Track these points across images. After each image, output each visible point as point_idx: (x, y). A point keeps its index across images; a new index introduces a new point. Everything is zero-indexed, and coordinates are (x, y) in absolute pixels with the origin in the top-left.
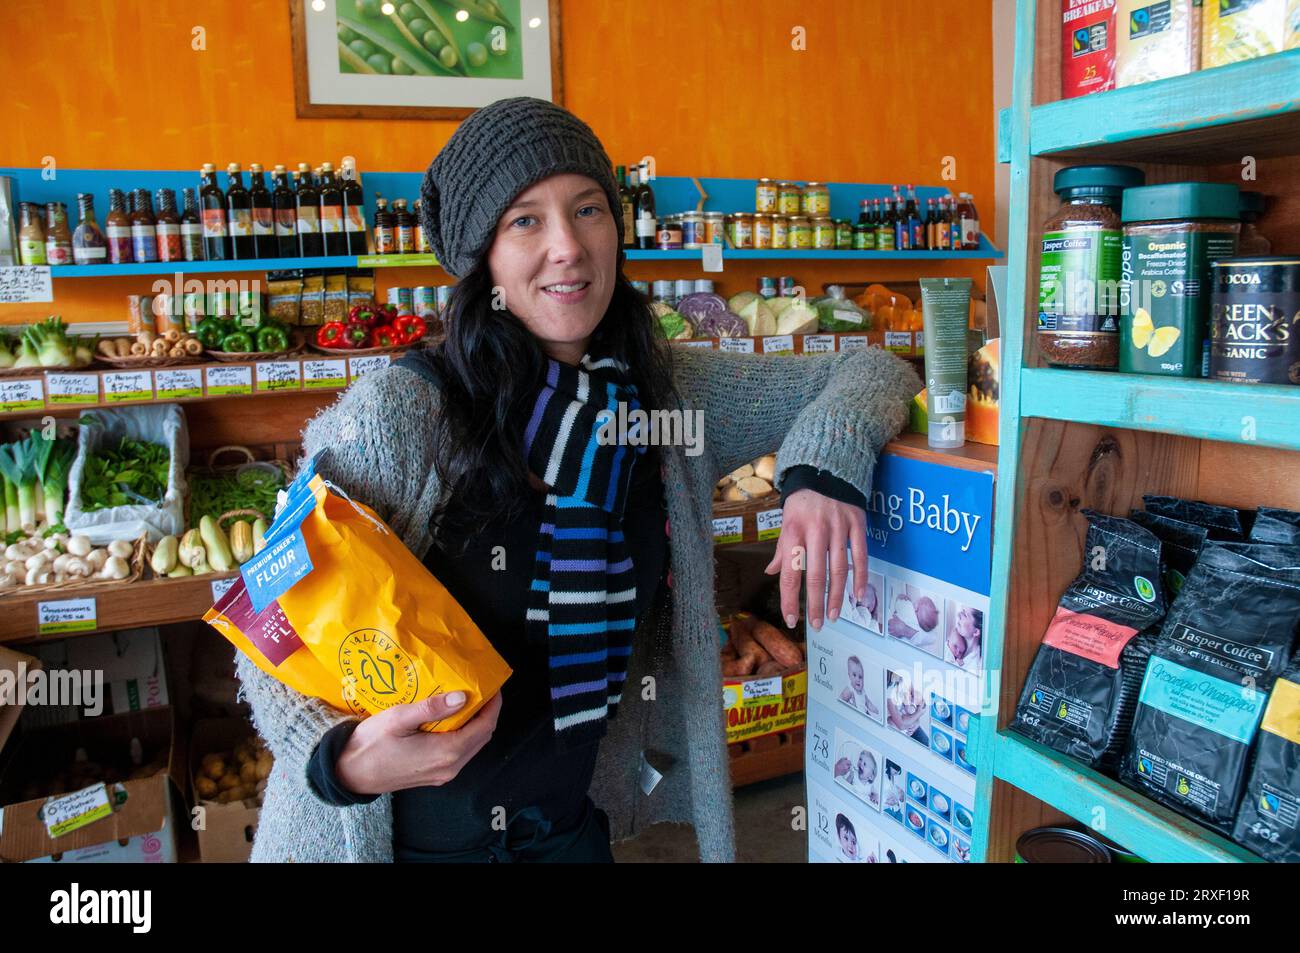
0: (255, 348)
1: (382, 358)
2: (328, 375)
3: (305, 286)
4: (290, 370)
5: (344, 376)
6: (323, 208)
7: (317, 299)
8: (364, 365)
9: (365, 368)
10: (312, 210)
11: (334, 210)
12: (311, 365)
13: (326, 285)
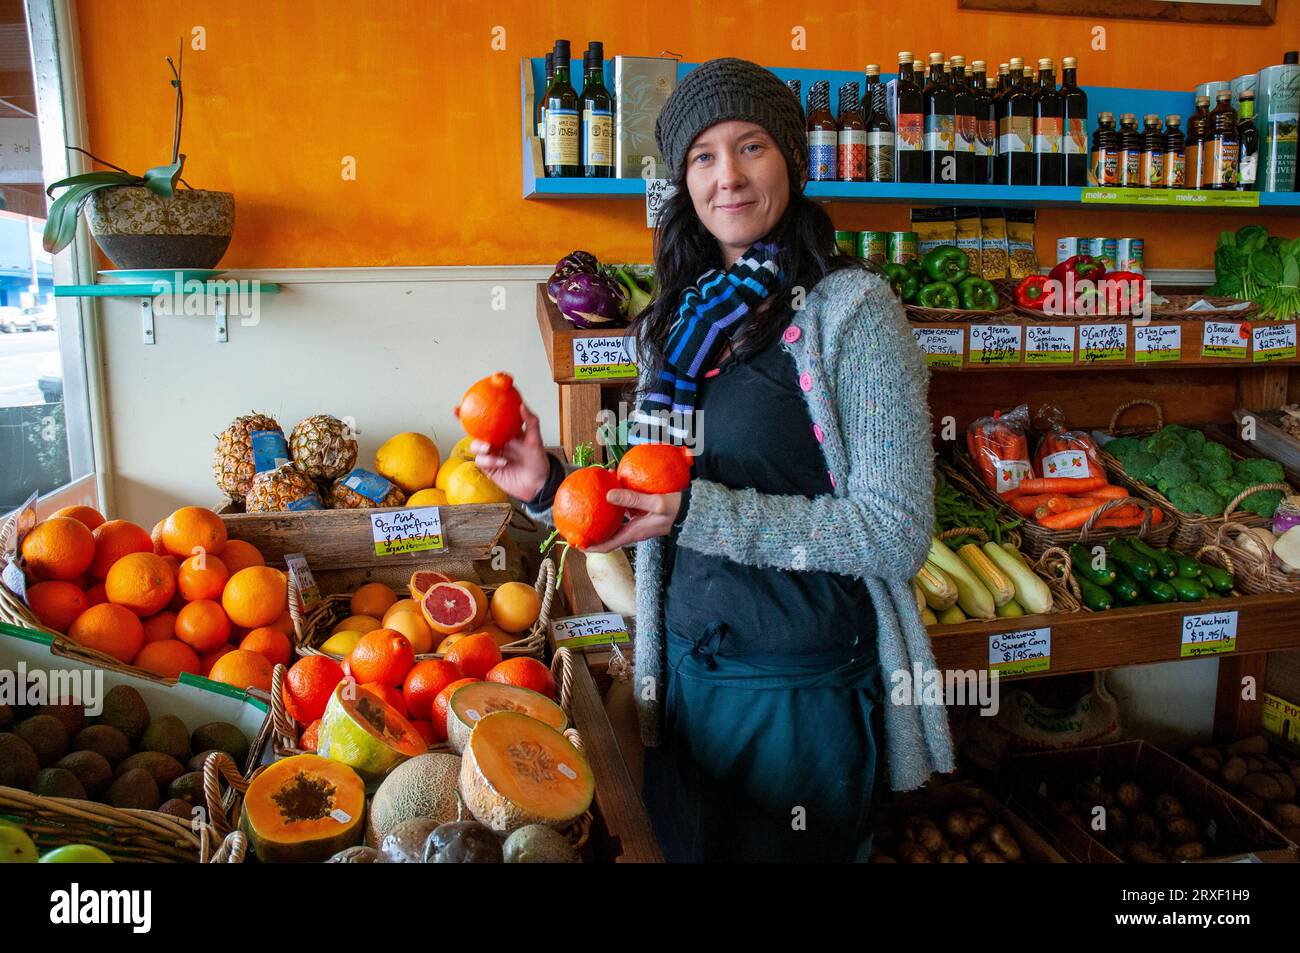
0: (962, 305)
2: (1054, 346)
3: (959, 231)
4: (1009, 336)
6: (1040, 120)
7: (975, 246)
8: (1097, 335)
9: (1097, 340)
11: (1053, 122)
12: (1036, 332)
13: (985, 229)
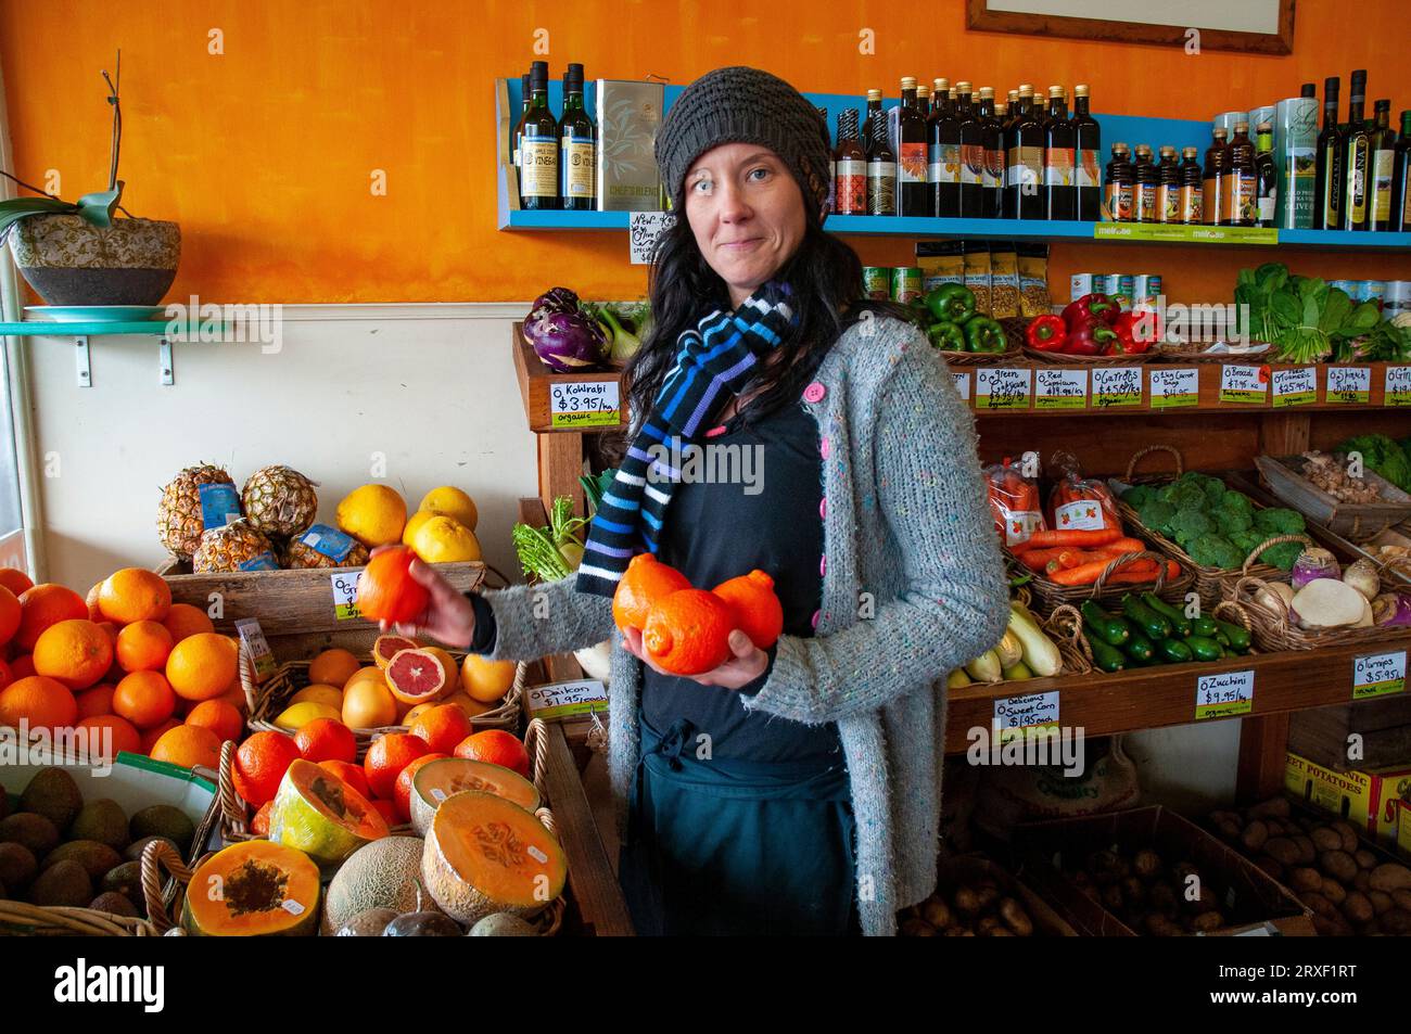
0: (968, 347)
1: (1132, 370)
2: (1065, 391)
3: (967, 266)
4: (1018, 381)
5: (1085, 394)
6: (1051, 150)
7: (984, 283)
8: (1111, 379)
9: (1111, 384)
10: (1037, 151)
11: (1064, 153)
12: (1046, 375)
13: (994, 264)
